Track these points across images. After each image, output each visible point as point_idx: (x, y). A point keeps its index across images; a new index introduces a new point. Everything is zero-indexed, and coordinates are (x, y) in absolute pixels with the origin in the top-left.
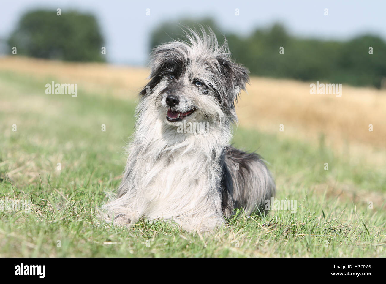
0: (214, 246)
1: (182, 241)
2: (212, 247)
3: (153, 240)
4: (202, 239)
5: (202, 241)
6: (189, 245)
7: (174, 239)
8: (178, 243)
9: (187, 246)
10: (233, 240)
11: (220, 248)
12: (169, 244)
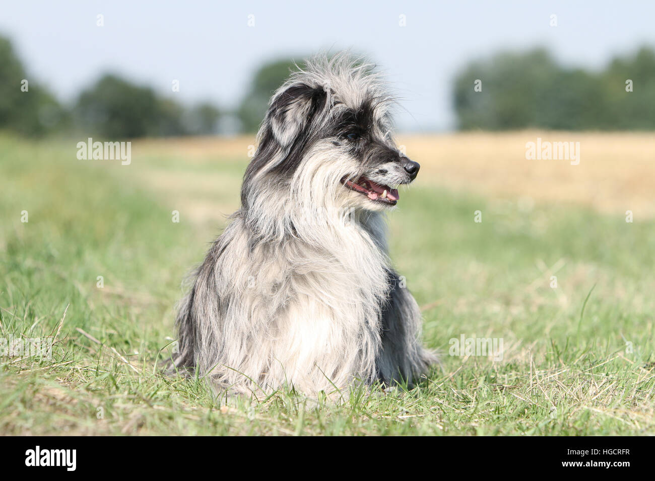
0: (567, 408)
1: (516, 403)
2: (565, 408)
3: (473, 405)
4: (547, 398)
5: (548, 401)
6: (528, 408)
7: (506, 402)
8: (512, 407)
9: (526, 410)
10: (595, 394)
11: (575, 409)
12: (497, 410)
